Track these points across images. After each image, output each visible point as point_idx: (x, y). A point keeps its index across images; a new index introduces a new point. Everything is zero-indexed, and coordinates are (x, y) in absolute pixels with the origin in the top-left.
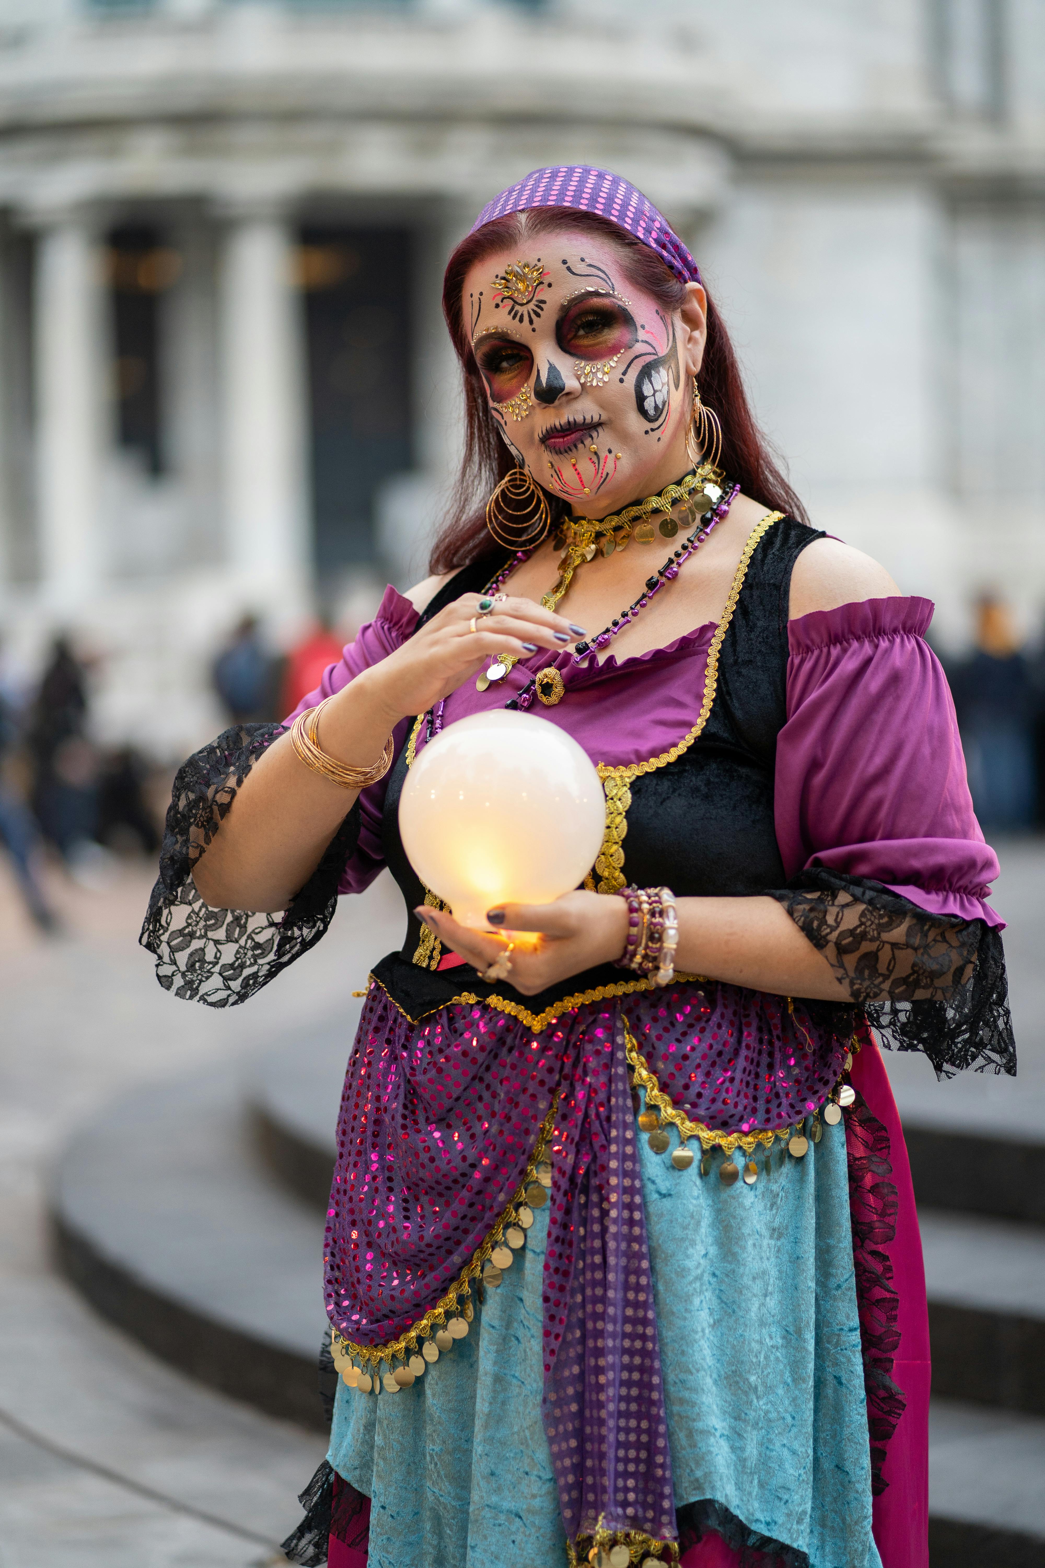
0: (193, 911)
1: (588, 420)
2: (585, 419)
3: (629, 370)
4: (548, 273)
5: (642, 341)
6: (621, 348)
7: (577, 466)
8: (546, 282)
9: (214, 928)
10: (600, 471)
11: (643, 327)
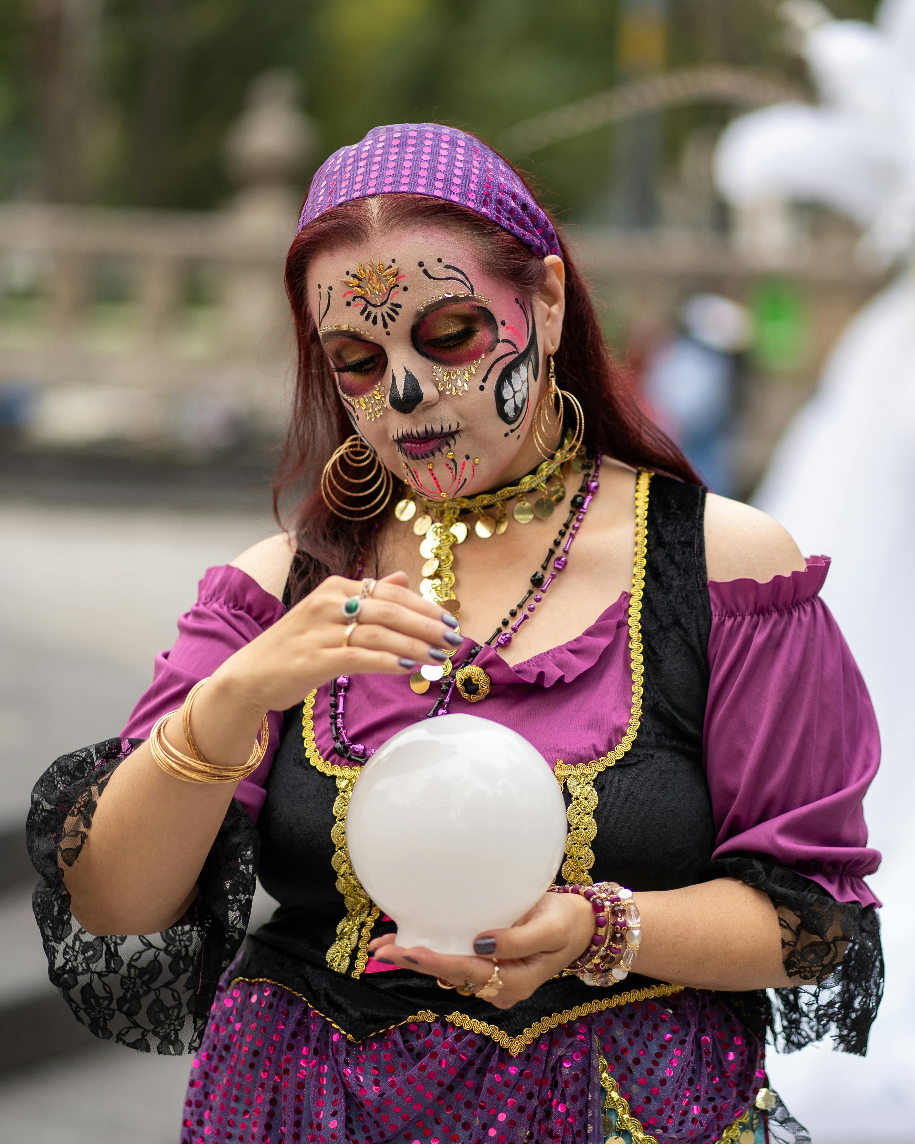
0: (67, 946)
1: (446, 429)
2: (442, 428)
3: (489, 375)
4: (404, 276)
5: (503, 341)
6: (481, 353)
7: (434, 472)
8: (402, 285)
9: (94, 959)
10: (458, 477)
11: (503, 323)
